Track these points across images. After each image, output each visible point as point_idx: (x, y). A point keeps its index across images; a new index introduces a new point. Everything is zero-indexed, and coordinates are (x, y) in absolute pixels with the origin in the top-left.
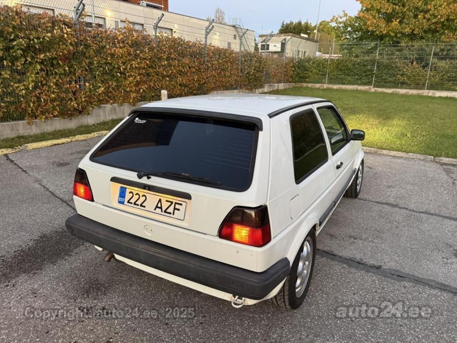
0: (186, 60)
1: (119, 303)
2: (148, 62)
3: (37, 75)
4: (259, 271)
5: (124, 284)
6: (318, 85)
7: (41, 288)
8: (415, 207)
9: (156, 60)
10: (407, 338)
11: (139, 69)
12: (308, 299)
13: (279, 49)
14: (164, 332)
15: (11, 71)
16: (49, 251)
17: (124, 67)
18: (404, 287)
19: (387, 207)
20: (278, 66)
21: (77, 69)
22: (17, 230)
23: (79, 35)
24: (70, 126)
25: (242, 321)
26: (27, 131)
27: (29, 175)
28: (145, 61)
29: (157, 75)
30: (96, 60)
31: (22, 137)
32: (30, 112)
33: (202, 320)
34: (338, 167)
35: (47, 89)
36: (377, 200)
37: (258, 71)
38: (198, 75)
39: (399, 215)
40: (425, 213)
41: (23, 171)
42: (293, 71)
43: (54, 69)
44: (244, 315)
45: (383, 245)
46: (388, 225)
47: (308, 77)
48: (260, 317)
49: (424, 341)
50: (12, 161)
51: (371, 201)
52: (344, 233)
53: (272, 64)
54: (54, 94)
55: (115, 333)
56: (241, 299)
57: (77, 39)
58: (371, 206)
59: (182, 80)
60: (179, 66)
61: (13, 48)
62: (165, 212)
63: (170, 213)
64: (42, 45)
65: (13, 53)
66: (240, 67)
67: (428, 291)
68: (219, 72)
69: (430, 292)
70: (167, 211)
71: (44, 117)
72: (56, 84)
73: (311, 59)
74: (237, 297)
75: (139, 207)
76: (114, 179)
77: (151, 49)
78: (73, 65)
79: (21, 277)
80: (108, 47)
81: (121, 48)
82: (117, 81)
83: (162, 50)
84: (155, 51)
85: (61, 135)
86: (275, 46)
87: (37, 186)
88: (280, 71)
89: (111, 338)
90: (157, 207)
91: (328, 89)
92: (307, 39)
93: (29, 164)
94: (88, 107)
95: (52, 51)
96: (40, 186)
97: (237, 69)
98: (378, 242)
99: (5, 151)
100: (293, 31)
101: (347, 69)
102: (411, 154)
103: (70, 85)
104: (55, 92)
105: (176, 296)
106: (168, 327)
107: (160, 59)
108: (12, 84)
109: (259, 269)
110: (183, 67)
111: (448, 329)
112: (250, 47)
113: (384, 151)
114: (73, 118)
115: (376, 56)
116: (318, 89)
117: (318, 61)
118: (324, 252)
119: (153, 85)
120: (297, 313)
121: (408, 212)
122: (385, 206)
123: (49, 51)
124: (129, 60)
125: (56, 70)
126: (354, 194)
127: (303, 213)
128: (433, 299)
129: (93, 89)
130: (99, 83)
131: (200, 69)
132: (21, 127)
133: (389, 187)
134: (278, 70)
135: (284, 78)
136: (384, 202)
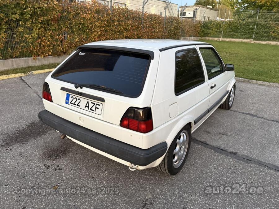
0: (130, 22)
1: (67, 164)
2: (106, 23)
3: (39, 30)
4: (144, 148)
5: (73, 153)
6: (216, 39)
7: (25, 152)
8: (268, 117)
9: (111, 22)
10: (245, 199)
11: (100, 27)
12: (183, 170)
13: (192, 16)
14: (90, 182)
15: (25, 27)
16: (34, 132)
17: (90, 26)
18: (250, 167)
19: (249, 116)
20: (190, 26)
21: (63, 27)
22: (19, 119)
23: (64, 6)
24: (58, 61)
25: (139, 180)
26: (33, 64)
27: (31, 89)
28: (104, 22)
29: (111, 31)
30: (74, 22)
31: (31, 67)
32: (35, 52)
33: (114, 177)
34: (212, 87)
35: (45, 39)
36: (242, 112)
37: (176, 29)
38: (137, 31)
39: (256, 121)
40: (275, 121)
41: (29, 86)
42: (200, 29)
43: (49, 27)
44: (141, 176)
45: (241, 140)
46: (248, 127)
47: (210, 33)
48: (150, 178)
49: (257, 202)
50: (23, 81)
51: (238, 112)
52: (216, 131)
53: (186, 25)
54: (49, 42)
55: (62, 181)
56: (136, 166)
57: (63, 8)
58: (238, 115)
59: (127, 34)
60: (125, 25)
61: (25, 14)
62: (91, 109)
63: (93, 110)
64: (42, 12)
65: (25, 16)
66: (164, 26)
67: (266, 170)
68: (151, 29)
69: (267, 172)
70: (92, 109)
71: (43, 55)
72: (51, 36)
73: (212, 22)
74: (133, 164)
75: (76, 106)
76: (63, 89)
77: (108, 15)
78: (60, 24)
79: (16, 145)
80: (81, 13)
81: (89, 14)
82: (87, 34)
83: (115, 16)
84: (111, 16)
85: (53, 66)
86: (189, 13)
87: (35, 95)
88: (191, 29)
89: (59, 183)
90: (86, 106)
91: (222, 41)
92: (211, 9)
93: (32, 82)
94: (69, 50)
95: (48, 15)
96: (36, 95)
97: (163, 27)
98: (238, 138)
99: (20, 75)
100: (204, 4)
101: (236, 28)
102: (272, 83)
103: (59, 36)
104: (50, 41)
105: (102, 162)
106: (93, 180)
107: (114, 21)
108: (25, 35)
109: (144, 147)
110: (128, 26)
111: (276, 196)
112: (174, 14)
113: (254, 81)
114: (60, 56)
115: (256, 20)
116: (216, 41)
117: (217, 23)
118: (200, 142)
119: (109, 37)
120: (175, 178)
121: (263, 120)
122: (247, 115)
123: (46, 16)
124: (94, 21)
125: (50, 28)
126: (227, 107)
127: (180, 114)
128: (269, 176)
129: (72, 39)
130: (76, 35)
131: (138, 27)
132: (30, 61)
133: (253, 103)
134: (190, 28)
135: (194, 34)
136: (248, 113)
